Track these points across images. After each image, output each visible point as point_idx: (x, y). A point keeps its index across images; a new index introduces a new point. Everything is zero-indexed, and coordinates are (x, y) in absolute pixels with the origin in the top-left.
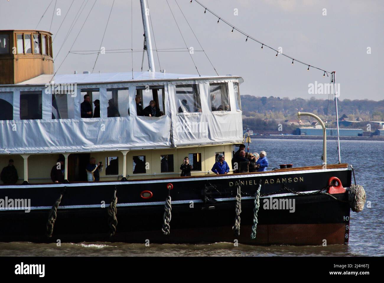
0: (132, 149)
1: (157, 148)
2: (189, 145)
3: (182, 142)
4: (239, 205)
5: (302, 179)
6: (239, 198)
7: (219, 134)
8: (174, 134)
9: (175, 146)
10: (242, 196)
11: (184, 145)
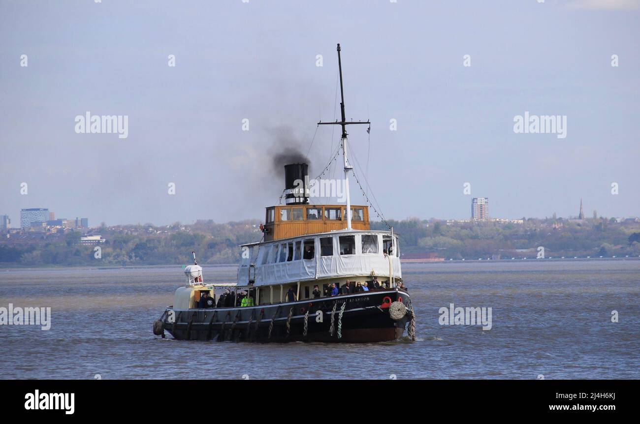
0: (301, 281)
1: (310, 280)
2: (324, 277)
3: (321, 276)
4: (333, 317)
5: (368, 299)
6: (333, 313)
7: (344, 270)
8: (317, 270)
9: (317, 278)
10: (337, 310)
11: (322, 277)
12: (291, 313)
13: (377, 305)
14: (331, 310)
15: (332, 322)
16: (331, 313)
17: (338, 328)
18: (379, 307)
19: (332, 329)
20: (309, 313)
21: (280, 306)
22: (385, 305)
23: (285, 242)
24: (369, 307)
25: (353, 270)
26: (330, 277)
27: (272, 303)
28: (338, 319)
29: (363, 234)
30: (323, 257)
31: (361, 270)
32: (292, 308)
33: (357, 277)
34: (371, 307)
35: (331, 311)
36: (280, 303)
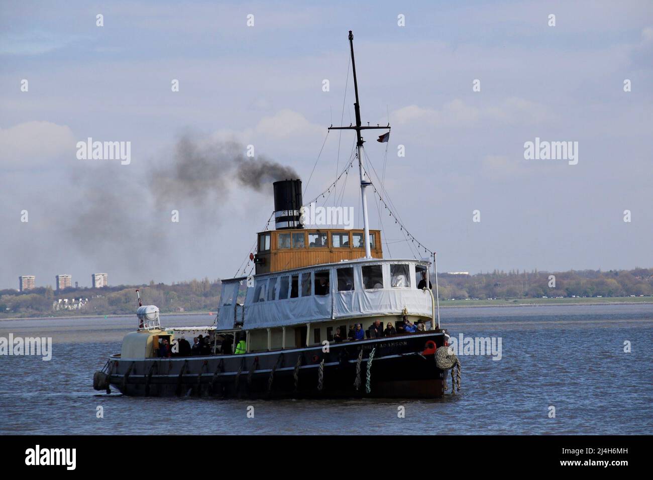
0: (312, 321)
1: (325, 320)
2: (343, 317)
3: (339, 315)
4: (358, 366)
5: (405, 343)
6: (359, 361)
7: (369, 308)
8: (334, 309)
9: (333, 318)
10: (363, 358)
11: (340, 317)
12: (299, 362)
13: (417, 351)
14: (356, 357)
15: (358, 372)
16: (355, 361)
17: (366, 380)
18: (420, 354)
19: (357, 381)
20: (324, 362)
21: (282, 354)
22: (428, 351)
23: (287, 274)
24: (407, 354)
25: (381, 308)
26: (351, 316)
27: (270, 350)
28: (367, 369)
29: (392, 263)
30: (342, 292)
31: (391, 308)
32: (300, 356)
33: (385, 316)
34: (410, 354)
35: (356, 359)
36: (282, 349)
